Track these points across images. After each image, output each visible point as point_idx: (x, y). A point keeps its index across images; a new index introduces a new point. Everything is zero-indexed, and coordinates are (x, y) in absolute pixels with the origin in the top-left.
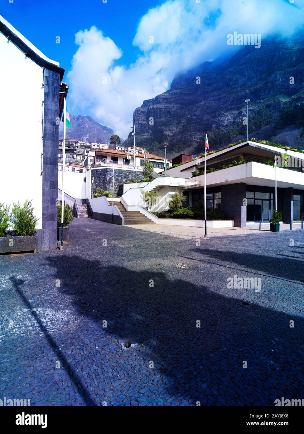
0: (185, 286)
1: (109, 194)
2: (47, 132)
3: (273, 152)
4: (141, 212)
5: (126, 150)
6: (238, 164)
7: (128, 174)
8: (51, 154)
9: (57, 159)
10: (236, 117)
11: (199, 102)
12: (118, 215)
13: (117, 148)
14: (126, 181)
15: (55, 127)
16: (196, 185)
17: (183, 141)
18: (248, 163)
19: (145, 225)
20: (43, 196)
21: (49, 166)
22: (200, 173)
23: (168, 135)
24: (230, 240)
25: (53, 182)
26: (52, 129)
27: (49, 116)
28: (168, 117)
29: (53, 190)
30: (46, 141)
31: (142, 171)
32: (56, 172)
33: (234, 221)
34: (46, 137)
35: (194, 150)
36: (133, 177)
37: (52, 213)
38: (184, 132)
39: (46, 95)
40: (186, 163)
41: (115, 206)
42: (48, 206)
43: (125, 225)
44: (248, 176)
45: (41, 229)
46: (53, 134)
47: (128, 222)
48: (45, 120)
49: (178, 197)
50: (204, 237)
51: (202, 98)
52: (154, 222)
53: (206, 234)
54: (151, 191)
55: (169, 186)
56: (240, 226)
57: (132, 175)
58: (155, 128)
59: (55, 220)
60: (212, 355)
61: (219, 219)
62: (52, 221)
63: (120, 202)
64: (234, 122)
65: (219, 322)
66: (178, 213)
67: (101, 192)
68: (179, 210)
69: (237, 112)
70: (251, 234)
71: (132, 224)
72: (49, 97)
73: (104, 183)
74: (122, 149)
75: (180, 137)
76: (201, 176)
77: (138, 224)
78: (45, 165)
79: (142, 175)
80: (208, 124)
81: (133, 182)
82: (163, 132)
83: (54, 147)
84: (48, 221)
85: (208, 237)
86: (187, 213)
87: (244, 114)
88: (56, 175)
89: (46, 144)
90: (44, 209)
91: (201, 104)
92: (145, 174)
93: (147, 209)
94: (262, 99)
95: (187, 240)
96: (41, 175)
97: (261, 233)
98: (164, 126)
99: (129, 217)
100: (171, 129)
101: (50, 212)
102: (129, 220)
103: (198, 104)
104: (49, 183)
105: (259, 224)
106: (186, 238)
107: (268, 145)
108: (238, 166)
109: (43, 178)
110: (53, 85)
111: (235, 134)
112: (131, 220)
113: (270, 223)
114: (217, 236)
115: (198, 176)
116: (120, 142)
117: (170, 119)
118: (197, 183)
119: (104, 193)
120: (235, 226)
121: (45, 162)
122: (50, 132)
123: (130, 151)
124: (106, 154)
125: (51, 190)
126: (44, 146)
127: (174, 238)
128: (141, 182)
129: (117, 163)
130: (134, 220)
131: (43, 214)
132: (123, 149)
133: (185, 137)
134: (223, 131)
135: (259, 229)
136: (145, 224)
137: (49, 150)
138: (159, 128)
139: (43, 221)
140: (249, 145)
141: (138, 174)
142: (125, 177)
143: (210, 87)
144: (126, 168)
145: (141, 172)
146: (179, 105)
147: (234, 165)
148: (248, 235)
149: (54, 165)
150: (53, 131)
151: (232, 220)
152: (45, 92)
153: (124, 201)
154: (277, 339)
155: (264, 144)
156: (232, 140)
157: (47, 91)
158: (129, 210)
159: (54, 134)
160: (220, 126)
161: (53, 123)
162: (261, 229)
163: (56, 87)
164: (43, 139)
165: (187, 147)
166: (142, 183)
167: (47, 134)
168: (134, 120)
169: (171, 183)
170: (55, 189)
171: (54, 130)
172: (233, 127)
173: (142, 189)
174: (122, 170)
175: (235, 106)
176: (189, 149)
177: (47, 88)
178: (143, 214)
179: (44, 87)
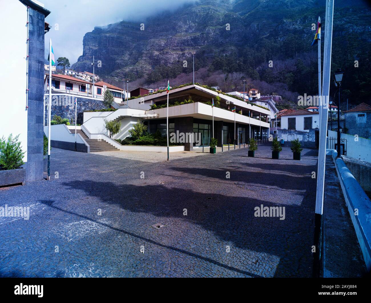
0: (172, 195)
1: (68, 121)
2: (32, 68)
3: (211, 94)
4: (104, 140)
5: (77, 74)
6: (188, 103)
7: (87, 102)
8: (37, 90)
9: (42, 95)
10: (180, 57)
11: (149, 38)
12: (83, 143)
13: (66, 71)
14: (85, 109)
15: (40, 64)
16: (154, 117)
17: (135, 72)
18: (195, 103)
19: (110, 152)
20: (28, 130)
21: (35, 101)
22: (158, 107)
23: (120, 64)
24: (186, 162)
25: (39, 116)
26: (37, 67)
27: (34, 54)
28: (121, 47)
29: (39, 124)
30: (31, 78)
31: (103, 100)
32: (42, 108)
33: (184, 146)
34: (31, 73)
35: (145, 80)
36: (93, 106)
37: (38, 146)
38: (135, 64)
39: (31, 33)
40: (144, 96)
41: (79, 134)
42: (34, 139)
43: (91, 153)
44: (195, 113)
45: (27, 161)
46: (38, 72)
47: (93, 149)
48: (29, 58)
49: (140, 127)
50: (167, 160)
51: (152, 35)
52: (118, 149)
53: (168, 158)
54: (114, 120)
55: (131, 117)
56: (189, 150)
57: (91, 103)
58: (107, 55)
59: (42, 152)
60: (202, 222)
61: (174, 145)
62: (37, 154)
63: (82, 130)
64: (178, 61)
65: (199, 209)
66: (140, 141)
67: (58, 119)
68: (141, 138)
69: (181, 53)
70: (198, 156)
71: (97, 151)
72: (34, 36)
73: (61, 110)
74: (72, 73)
75: (132, 68)
76: (159, 109)
77: (103, 151)
78: (30, 100)
79: (102, 104)
80: (157, 60)
81: (94, 110)
82: (115, 61)
83: (39, 83)
84: (34, 153)
85: (170, 160)
86: (148, 140)
87: (186, 56)
88: (41, 110)
89: (31, 80)
90: (29, 142)
91: (151, 41)
92: (105, 103)
93: (111, 137)
94: (200, 46)
95: (155, 164)
96: (26, 110)
97: (204, 155)
98: (116, 55)
99: (94, 144)
100: (123, 59)
101: (36, 145)
102: (94, 148)
103: (148, 40)
104: (35, 117)
105: (202, 148)
106: (153, 162)
107: (207, 88)
108: (189, 104)
109: (28, 113)
110: (38, 24)
111: (179, 71)
112: (96, 148)
113: (209, 147)
114: (175, 159)
115: (156, 109)
116: (70, 65)
117: (122, 49)
118: (155, 115)
119: (62, 121)
120: (185, 150)
121: (30, 98)
122: (35, 69)
123: (82, 77)
124: (59, 80)
125: (37, 124)
126: (29, 82)
127: (144, 162)
128: (102, 111)
129: (72, 89)
130: (98, 148)
131: (28, 147)
132: (74, 74)
133: (136, 68)
134: (170, 67)
135: (202, 152)
136: (110, 150)
137: (35, 86)
138: (111, 56)
139: (28, 154)
140: (196, 88)
141: (98, 103)
142: (84, 105)
143: (159, 27)
144: (83, 95)
145: (101, 101)
146: (131, 38)
147: (185, 103)
148: (197, 157)
149: (40, 101)
150: (38, 69)
151: (183, 145)
152: (29, 30)
153: (86, 129)
154: (228, 211)
155: (205, 88)
156: (177, 76)
157: (32, 29)
158: (91, 138)
159: (40, 71)
160: (167, 62)
161: (39, 61)
162: (204, 152)
163: (42, 27)
164: (28, 75)
165: (139, 77)
166: (104, 112)
167: (32, 71)
168: (84, 45)
169: (133, 114)
170: (41, 123)
171: (40, 68)
172: (178, 65)
173: (105, 118)
174: (81, 98)
175: (179, 48)
176: (140, 79)
177: (32, 27)
178: (106, 142)
179: (28, 25)
